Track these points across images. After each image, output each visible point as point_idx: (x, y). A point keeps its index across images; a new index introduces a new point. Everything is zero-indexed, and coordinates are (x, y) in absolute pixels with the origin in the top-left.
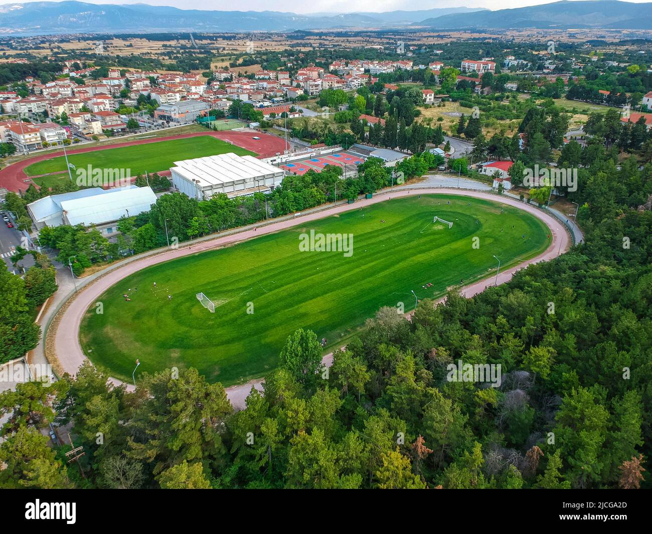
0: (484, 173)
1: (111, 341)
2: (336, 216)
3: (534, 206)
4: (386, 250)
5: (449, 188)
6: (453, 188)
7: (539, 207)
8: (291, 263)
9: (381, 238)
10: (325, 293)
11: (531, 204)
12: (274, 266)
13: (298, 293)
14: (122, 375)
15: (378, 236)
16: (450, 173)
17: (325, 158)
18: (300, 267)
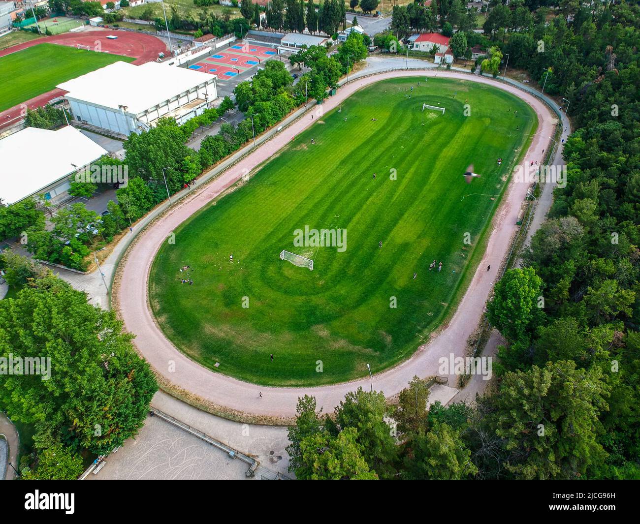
0: (417, 49)
1: (229, 343)
2: (320, 122)
3: (488, 77)
4: (410, 151)
5: (398, 70)
6: (402, 70)
7: (494, 77)
8: (333, 189)
9: (392, 139)
10: (401, 215)
11: (484, 76)
12: (319, 196)
13: (375, 222)
14: (289, 379)
15: (386, 137)
16: (382, 53)
17: (225, 51)
18: (346, 192)
